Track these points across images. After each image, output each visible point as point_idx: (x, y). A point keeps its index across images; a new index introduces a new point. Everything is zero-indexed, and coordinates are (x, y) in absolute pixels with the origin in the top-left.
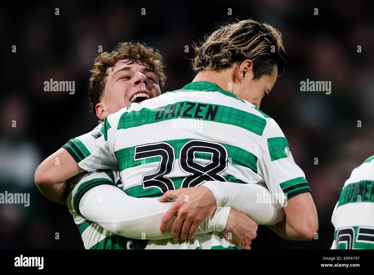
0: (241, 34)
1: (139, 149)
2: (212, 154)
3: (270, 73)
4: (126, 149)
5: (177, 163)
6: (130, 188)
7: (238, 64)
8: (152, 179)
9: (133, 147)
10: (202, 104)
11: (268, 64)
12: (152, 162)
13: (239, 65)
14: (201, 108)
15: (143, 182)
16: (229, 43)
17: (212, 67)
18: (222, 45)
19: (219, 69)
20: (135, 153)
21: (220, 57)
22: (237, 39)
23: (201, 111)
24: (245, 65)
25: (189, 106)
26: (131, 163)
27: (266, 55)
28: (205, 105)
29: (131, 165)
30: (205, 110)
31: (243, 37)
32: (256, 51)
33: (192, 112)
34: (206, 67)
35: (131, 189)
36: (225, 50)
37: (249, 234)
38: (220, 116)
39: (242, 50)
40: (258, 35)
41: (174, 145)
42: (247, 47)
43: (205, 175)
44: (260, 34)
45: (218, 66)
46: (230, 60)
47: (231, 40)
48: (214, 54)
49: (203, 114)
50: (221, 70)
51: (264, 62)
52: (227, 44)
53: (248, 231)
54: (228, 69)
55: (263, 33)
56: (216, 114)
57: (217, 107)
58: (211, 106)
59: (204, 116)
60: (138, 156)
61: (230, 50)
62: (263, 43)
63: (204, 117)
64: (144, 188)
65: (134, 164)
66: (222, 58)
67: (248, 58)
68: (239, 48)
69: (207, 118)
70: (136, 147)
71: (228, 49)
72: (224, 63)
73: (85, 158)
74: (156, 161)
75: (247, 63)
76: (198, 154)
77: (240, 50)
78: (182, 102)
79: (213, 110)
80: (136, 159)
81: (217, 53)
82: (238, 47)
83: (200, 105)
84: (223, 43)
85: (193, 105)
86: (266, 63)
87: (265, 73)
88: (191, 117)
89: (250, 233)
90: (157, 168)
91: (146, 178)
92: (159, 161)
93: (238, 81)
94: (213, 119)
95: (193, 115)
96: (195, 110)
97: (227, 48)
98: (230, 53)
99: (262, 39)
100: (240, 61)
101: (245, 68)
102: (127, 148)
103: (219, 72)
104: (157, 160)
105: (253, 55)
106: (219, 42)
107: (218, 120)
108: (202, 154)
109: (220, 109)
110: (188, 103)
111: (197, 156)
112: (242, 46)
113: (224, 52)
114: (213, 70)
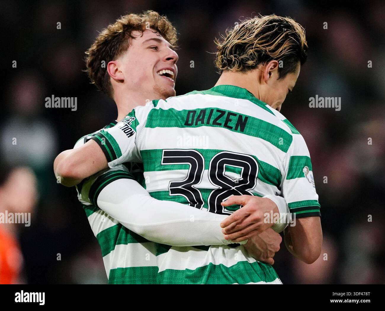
0: (266, 33)
1: (167, 153)
2: (243, 168)
3: (294, 71)
4: (153, 150)
5: (206, 173)
6: (155, 192)
7: (263, 65)
8: (180, 187)
9: (160, 150)
10: (232, 112)
11: (293, 62)
12: (180, 169)
13: (265, 65)
14: (231, 117)
15: (170, 188)
16: (255, 43)
17: (238, 68)
18: (248, 45)
19: (245, 71)
20: (163, 157)
21: (247, 58)
22: (262, 39)
23: (231, 120)
24: (271, 66)
25: (219, 114)
26: (158, 167)
27: (291, 54)
28: (235, 114)
29: (159, 168)
30: (234, 119)
31: (267, 36)
32: (282, 51)
33: (222, 121)
34: (232, 68)
35: (157, 194)
36: (251, 50)
37: (271, 248)
38: (249, 129)
39: (268, 51)
40: (283, 33)
41: (204, 154)
42: (272, 47)
43: (233, 189)
44: (285, 32)
45: (244, 67)
46: (256, 61)
47: (256, 40)
48: (239, 55)
49: (232, 124)
50: (247, 71)
51: (289, 60)
52: (253, 44)
53: (270, 245)
54: (254, 70)
55: (287, 30)
56: (245, 125)
57: (247, 118)
58: (241, 116)
59: (234, 126)
60: (166, 161)
61: (256, 51)
62: (288, 42)
63: (234, 128)
64: (170, 195)
65: (162, 168)
66: (249, 60)
67: (273, 58)
68: (265, 48)
69: (236, 129)
70: (164, 151)
71: (253, 50)
72: (250, 65)
73: (116, 158)
74: (185, 169)
75: (273, 64)
76: (229, 167)
77: (266, 51)
78: (212, 109)
79: (243, 121)
80: (163, 163)
81: (243, 54)
82: (263, 47)
83: (230, 114)
84: (249, 43)
85: (223, 112)
86: (291, 61)
87: (290, 72)
88: (221, 125)
89: (272, 246)
90: (185, 176)
91: (173, 185)
92: (187, 169)
93: (264, 82)
94: (242, 131)
95: (223, 124)
96: (225, 120)
97: (252, 48)
98: (256, 53)
99: (287, 36)
100: (266, 62)
101: (271, 69)
102: (155, 150)
103: (246, 74)
104: (186, 167)
105: (279, 55)
106: (243, 42)
107: (247, 132)
108: (233, 168)
109: (249, 121)
110: (218, 111)
111: (227, 169)
112: (267, 46)
113: (250, 53)
114: (239, 71)
